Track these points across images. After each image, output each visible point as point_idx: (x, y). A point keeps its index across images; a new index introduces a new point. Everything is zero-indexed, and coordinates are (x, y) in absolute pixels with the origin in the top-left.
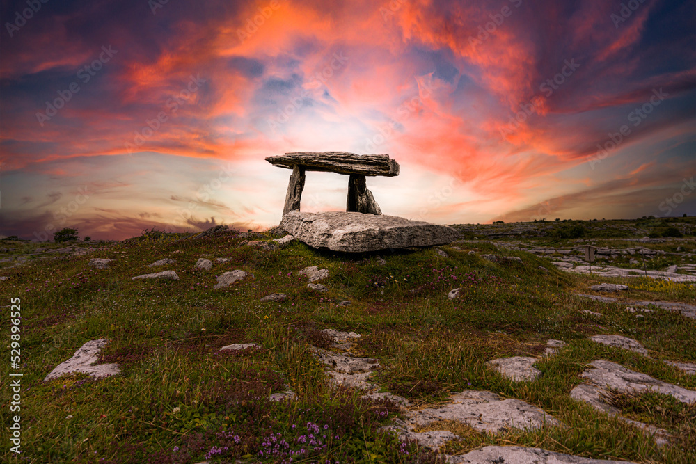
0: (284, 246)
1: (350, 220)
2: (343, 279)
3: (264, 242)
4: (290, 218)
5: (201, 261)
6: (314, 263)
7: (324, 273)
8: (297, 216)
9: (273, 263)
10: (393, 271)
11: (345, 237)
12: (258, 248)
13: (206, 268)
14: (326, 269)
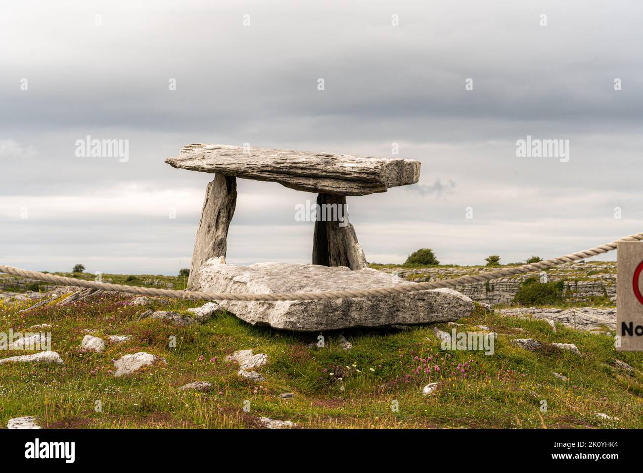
0: (204, 320)
1: (305, 281)
2: (287, 367)
3: (175, 313)
4: (213, 275)
5: (89, 339)
6: (247, 345)
7: (261, 359)
8: (223, 272)
9: (189, 344)
10: (360, 358)
11: (293, 308)
12: (166, 321)
13: (98, 350)
14: (264, 353)
